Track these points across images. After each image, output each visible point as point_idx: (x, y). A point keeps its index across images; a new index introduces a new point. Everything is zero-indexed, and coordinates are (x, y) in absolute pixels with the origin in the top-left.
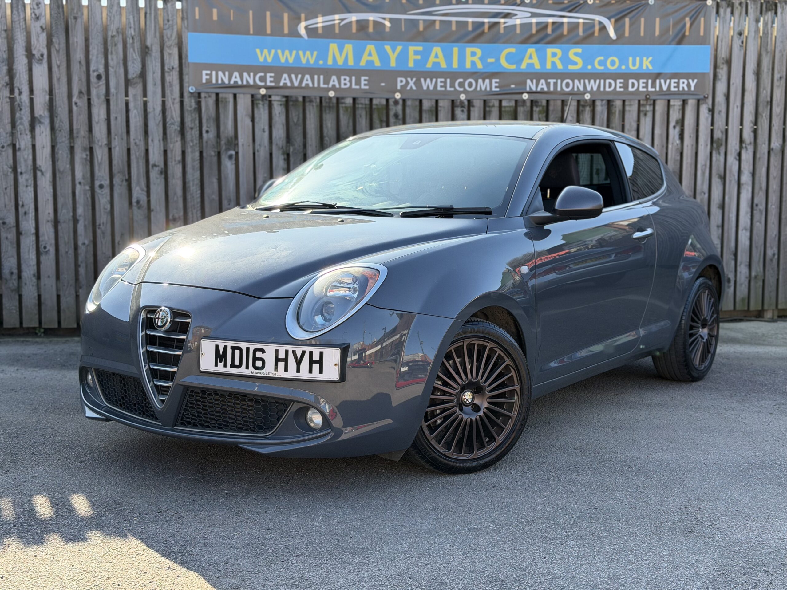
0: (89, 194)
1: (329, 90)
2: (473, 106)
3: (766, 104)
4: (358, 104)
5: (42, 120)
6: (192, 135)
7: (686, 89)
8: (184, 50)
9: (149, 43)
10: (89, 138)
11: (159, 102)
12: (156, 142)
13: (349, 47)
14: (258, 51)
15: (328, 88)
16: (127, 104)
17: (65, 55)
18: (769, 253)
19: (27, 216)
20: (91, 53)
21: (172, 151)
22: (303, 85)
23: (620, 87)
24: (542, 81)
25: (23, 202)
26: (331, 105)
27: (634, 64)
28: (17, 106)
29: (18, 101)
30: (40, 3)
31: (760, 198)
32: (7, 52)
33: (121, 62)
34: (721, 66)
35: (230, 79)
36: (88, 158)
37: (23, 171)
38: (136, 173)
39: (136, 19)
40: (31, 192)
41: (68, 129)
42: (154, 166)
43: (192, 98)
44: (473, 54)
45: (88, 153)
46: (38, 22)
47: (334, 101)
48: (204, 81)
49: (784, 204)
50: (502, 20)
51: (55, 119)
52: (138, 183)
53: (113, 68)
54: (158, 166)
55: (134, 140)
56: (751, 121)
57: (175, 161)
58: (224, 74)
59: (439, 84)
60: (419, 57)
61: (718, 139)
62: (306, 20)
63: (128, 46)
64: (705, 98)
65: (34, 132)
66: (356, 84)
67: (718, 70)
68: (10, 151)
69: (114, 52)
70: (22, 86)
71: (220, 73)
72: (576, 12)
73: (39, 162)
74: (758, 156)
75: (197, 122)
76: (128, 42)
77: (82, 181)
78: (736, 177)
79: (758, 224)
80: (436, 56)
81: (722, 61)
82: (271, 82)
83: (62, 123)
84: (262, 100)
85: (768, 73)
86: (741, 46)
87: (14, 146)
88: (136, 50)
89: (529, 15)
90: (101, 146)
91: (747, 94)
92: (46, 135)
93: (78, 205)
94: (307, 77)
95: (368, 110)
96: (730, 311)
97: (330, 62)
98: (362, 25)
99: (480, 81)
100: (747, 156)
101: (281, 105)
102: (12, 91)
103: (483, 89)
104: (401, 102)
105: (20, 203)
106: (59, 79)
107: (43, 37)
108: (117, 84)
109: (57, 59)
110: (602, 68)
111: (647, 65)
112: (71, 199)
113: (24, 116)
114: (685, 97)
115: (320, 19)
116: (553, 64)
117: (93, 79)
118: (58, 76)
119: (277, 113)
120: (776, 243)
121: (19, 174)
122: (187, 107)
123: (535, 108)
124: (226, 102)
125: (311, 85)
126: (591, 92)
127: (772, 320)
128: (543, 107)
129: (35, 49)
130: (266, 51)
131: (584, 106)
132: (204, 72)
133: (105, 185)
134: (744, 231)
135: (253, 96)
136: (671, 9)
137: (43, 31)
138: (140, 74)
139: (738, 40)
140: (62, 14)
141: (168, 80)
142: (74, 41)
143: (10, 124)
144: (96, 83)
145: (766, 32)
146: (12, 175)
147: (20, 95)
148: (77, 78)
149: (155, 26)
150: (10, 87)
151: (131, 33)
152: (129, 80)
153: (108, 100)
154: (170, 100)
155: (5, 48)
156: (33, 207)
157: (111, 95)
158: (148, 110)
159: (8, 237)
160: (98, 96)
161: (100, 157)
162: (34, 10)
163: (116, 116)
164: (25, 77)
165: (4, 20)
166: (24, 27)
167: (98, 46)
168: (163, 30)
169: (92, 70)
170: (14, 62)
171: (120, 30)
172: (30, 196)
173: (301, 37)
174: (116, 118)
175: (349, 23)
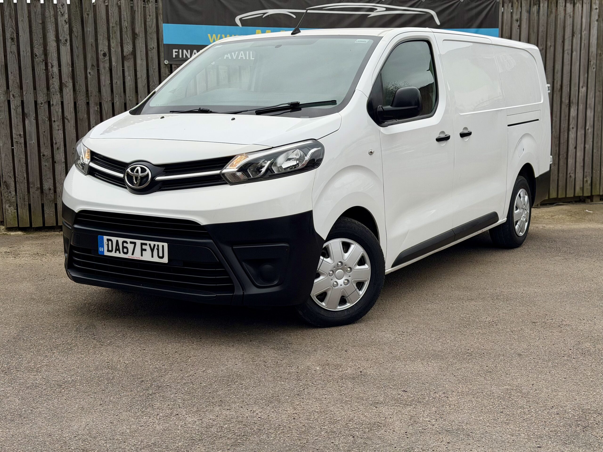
5: (67, 85)
8: (160, 36)
9: (137, 31)
10: (99, 97)
11: (145, 71)
14: (209, 35)
16: (123, 72)
17: (82, 40)
19: (59, 150)
20: (99, 38)
22: (239, 58)
25: (56, 141)
28: (50, 75)
29: (51, 72)
30: (64, 5)
32: (42, 38)
33: (119, 45)
36: (99, 109)
37: (55, 120)
39: (128, 15)
40: (61, 134)
41: (85, 91)
43: (167, 68)
45: (99, 107)
46: (63, 17)
48: (174, 56)
50: (368, 13)
51: (76, 83)
53: (113, 48)
55: (129, 97)
58: (188, 52)
62: (240, 14)
63: (123, 33)
65: (62, 93)
68: (47, 106)
69: (114, 38)
70: (54, 62)
71: (185, 51)
72: (414, 7)
73: (66, 114)
76: (123, 31)
83: (81, 86)
86: (517, 28)
87: (49, 102)
88: (129, 36)
89: (385, 9)
90: (107, 102)
92: (70, 95)
102: (46, 65)
105: (54, 142)
106: (78, 56)
107: (67, 27)
108: (117, 59)
109: (77, 43)
113: (55, 83)
115: (250, 14)
117: (101, 57)
118: (78, 53)
121: (53, 122)
122: (163, 75)
125: (244, 58)
129: (61, 36)
130: (214, 36)
132: (174, 50)
136: (474, 4)
137: (66, 24)
138: (132, 52)
139: (516, 25)
140: (79, 12)
141: (150, 57)
142: (87, 30)
143: (46, 88)
144: (103, 59)
145: (533, 19)
146: (48, 122)
147: (52, 68)
148: (90, 55)
149: (141, 20)
150: (45, 62)
151: (126, 24)
152: (125, 57)
153: (111, 70)
154: (152, 70)
155: (41, 36)
156: (63, 144)
157: (113, 67)
158: (138, 77)
159: (46, 164)
160: (104, 68)
161: (106, 109)
162: (60, 9)
163: (116, 81)
164: (55, 55)
165: (40, 17)
166: (53, 21)
167: (103, 34)
168: (146, 22)
169: (99, 50)
170: (47, 45)
171: (118, 23)
172: (61, 136)
173: (238, 26)
174: (117, 82)
175: (268, 15)
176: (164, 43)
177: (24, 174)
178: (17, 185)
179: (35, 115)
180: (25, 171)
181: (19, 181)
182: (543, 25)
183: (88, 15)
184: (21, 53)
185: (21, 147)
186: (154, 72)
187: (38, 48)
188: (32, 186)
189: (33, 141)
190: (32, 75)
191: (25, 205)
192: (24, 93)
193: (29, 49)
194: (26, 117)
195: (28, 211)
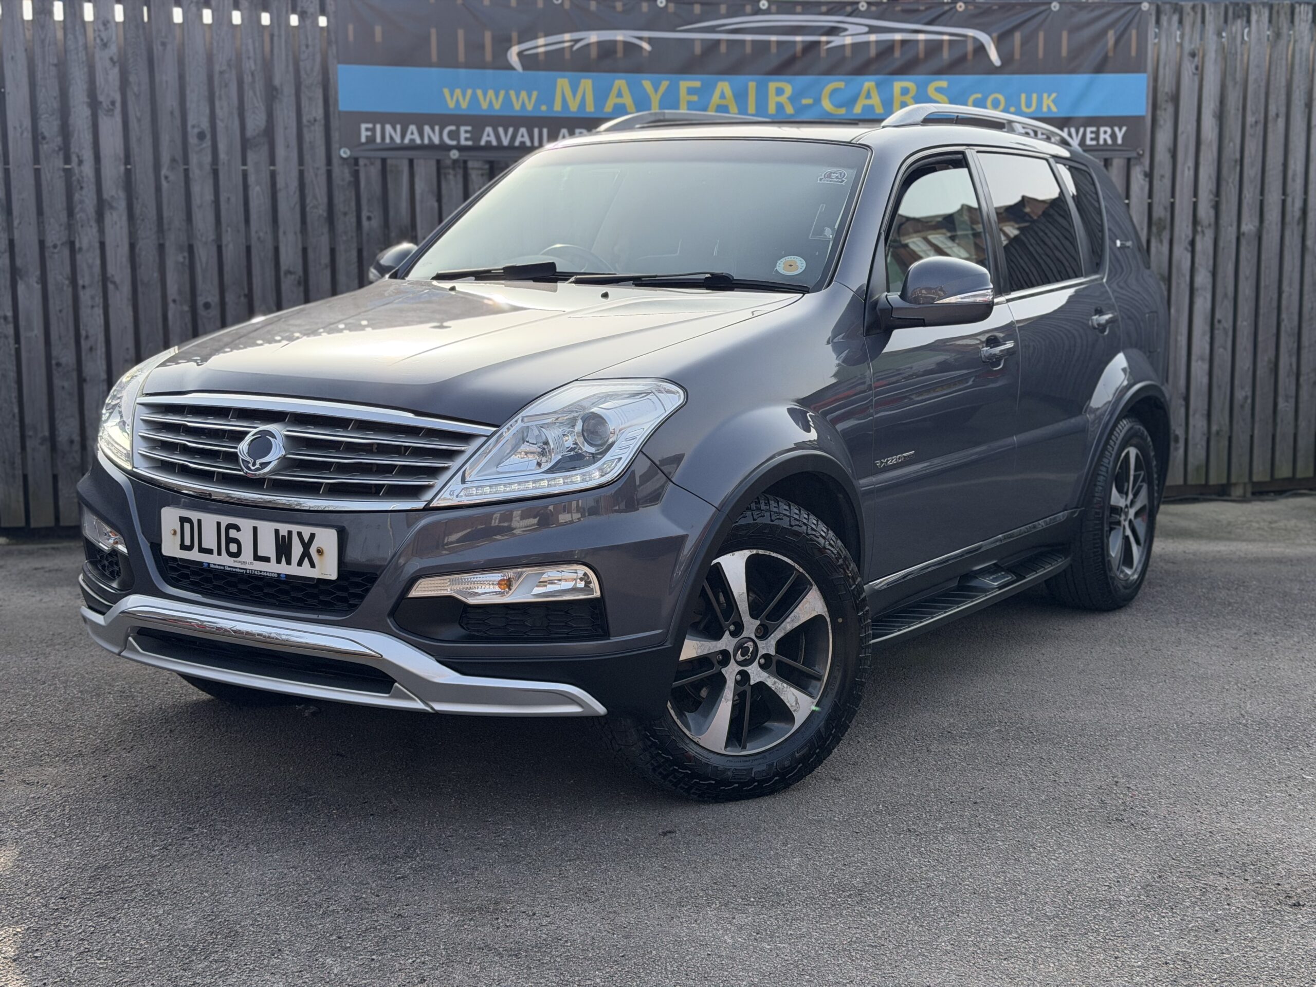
0: (188, 318)
3: (1233, 163)
5: (114, 204)
6: (346, 223)
7: (1109, 141)
8: (331, 93)
9: (277, 82)
10: (187, 230)
11: (295, 174)
12: (291, 236)
13: (587, 84)
14: (446, 92)
16: (245, 175)
17: (149, 102)
18: (1240, 395)
19: (94, 352)
20: (188, 98)
21: (315, 249)
22: (517, 144)
25: (86, 331)
27: (1029, 105)
28: (75, 182)
29: (77, 176)
30: (108, 22)
31: (1224, 313)
32: (58, 99)
33: (236, 112)
34: (1164, 106)
35: (403, 136)
36: (187, 260)
37: (86, 284)
38: (260, 284)
39: (257, 45)
40: (99, 315)
41: (155, 218)
42: (289, 272)
43: (346, 166)
44: (780, 92)
45: (186, 254)
46: (107, 51)
48: (363, 140)
49: (1261, 318)
50: (824, 39)
51: (135, 201)
52: (264, 299)
53: (222, 121)
54: (294, 273)
55: (256, 232)
56: (1211, 191)
57: (320, 264)
58: (395, 129)
60: (695, 98)
61: (1160, 219)
62: (520, 42)
63: (246, 87)
64: (1140, 156)
65: (103, 223)
67: (1158, 112)
68: (66, 252)
69: (223, 97)
70: (84, 150)
71: (388, 128)
72: (938, 25)
73: (111, 270)
74: (1221, 244)
75: (353, 204)
76: (246, 81)
77: (178, 298)
78: (1188, 278)
79: (1221, 350)
80: (723, 96)
81: (1166, 98)
82: (466, 139)
83: (146, 207)
84: (454, 168)
85: (1236, 114)
86: (1194, 74)
87: (72, 244)
88: (258, 94)
89: (866, 29)
90: (206, 243)
91: (1203, 148)
92: (121, 228)
93: (171, 336)
94: (523, 130)
96: (1179, 487)
97: (558, 107)
98: (607, 50)
100: (1204, 244)
101: (482, 175)
102: (67, 160)
105: (83, 333)
106: (139, 140)
107: (115, 73)
108: (230, 146)
109: (137, 108)
111: (1049, 105)
112: (160, 325)
113: (87, 199)
114: (1107, 155)
115: (541, 41)
116: (904, 105)
117: (193, 140)
118: (139, 134)
120: (1249, 380)
121: (80, 288)
122: (337, 180)
124: (398, 172)
125: (528, 144)
127: (1243, 500)
129: (101, 93)
130: (458, 92)
132: (363, 126)
133: (213, 304)
134: (1200, 363)
135: (438, 162)
136: (1084, 17)
137: (114, 66)
138: (265, 130)
139: (1188, 68)
140: (143, 38)
141: (308, 140)
142: (161, 79)
143: (66, 211)
144: (197, 146)
145: (1233, 51)
146: (70, 290)
147: (79, 165)
148: (167, 137)
149: (287, 55)
150: (64, 153)
151: (249, 65)
152: (248, 140)
153: (215, 171)
154: (311, 170)
155: (55, 92)
156: (103, 339)
157: (220, 164)
158: (278, 186)
159: (65, 384)
160: (201, 166)
161: (204, 260)
162: (102, 33)
163: (228, 195)
164: (87, 137)
165: (53, 49)
166: (84, 59)
167: (199, 88)
168: (299, 61)
169: (190, 124)
170: (70, 113)
171: (234, 62)
172: (98, 321)
173: (512, 69)
174: (229, 198)
175: (586, 45)
176: (340, 109)
179: (39, 272)
180: (15, 400)
182: (1258, 66)
183: (164, 44)
184: (9, 132)
185: (7, 345)
187: (48, 121)
188: (30, 434)
189: (36, 332)
190: (34, 184)
191: (14, 476)
192: (16, 223)
193: (27, 123)
194: (18, 278)
195: (21, 489)
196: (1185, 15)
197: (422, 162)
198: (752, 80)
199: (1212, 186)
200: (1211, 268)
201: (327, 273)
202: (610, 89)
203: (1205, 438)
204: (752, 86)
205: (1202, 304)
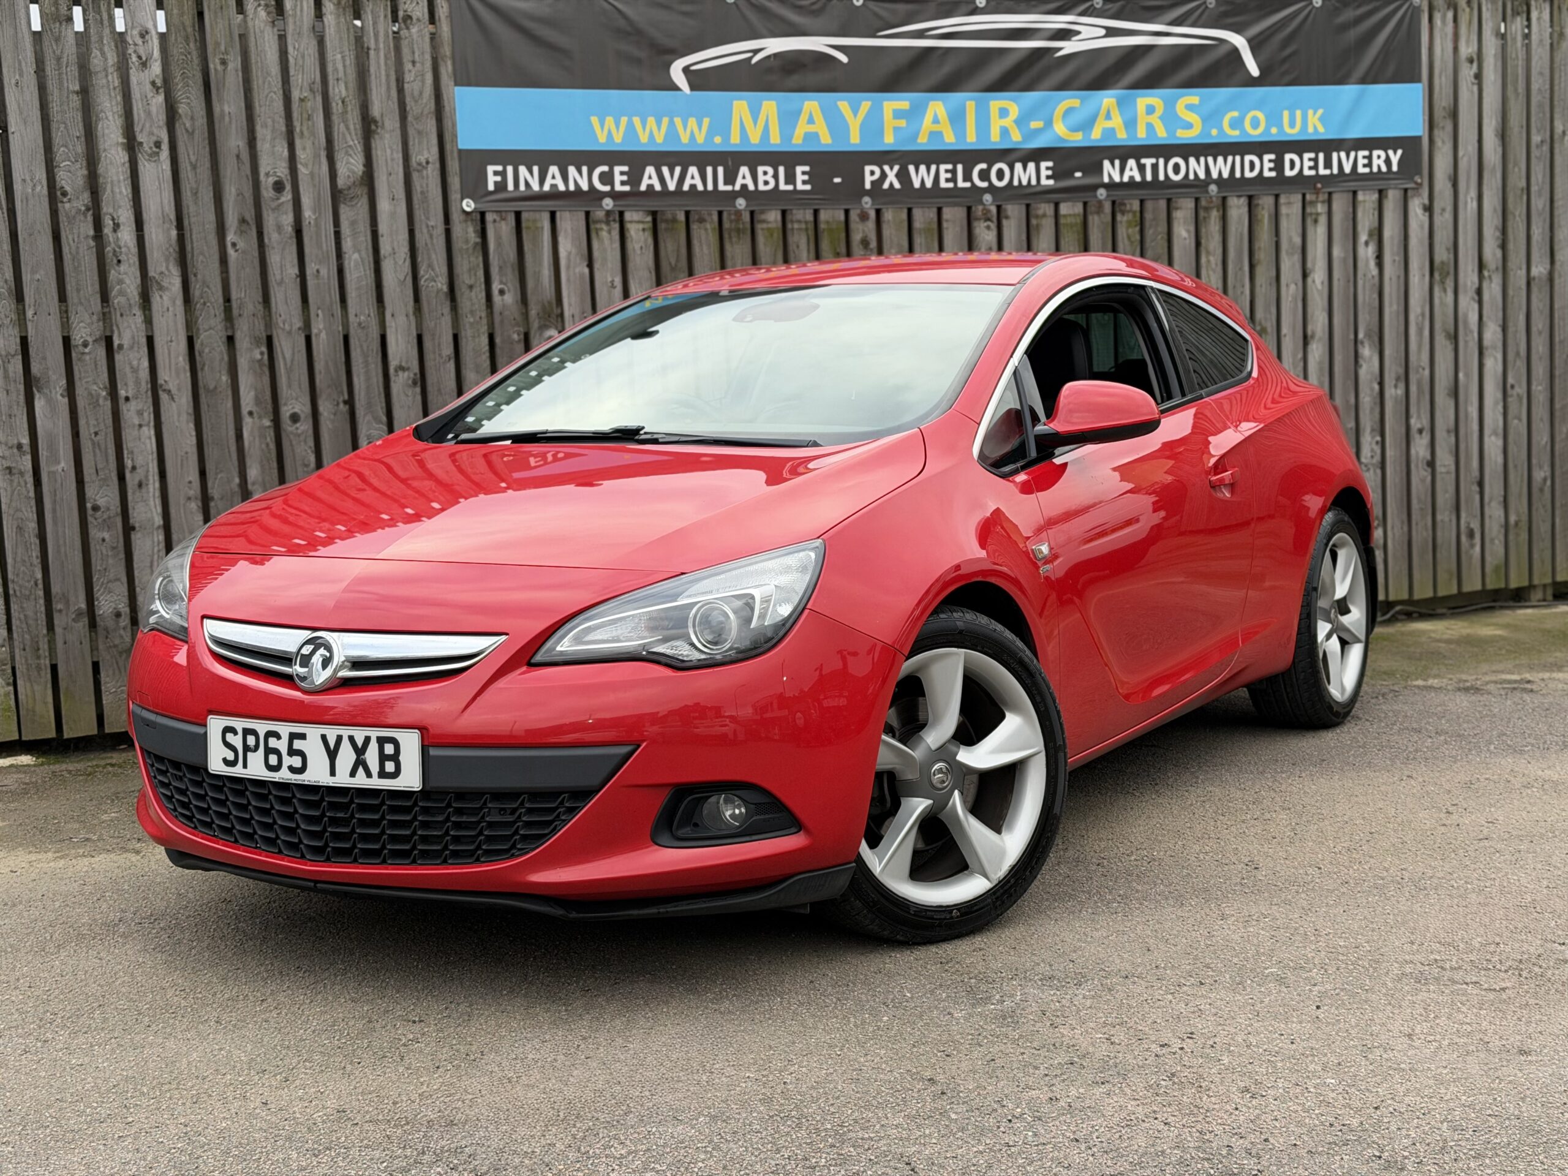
0: (270, 436)
1: (734, 195)
2: (1007, 217)
3: (1519, 192)
4: (792, 222)
5: (164, 284)
6: (472, 300)
7: (1384, 169)
8: (447, 123)
9: (376, 111)
10: (264, 318)
11: (404, 235)
12: (402, 320)
13: (770, 104)
14: (594, 120)
15: (733, 191)
16: (338, 238)
17: (207, 142)
18: (1537, 477)
19: (144, 490)
20: (259, 136)
21: (433, 335)
22: (686, 188)
23: (1271, 170)
24: (1131, 163)
25: (133, 460)
26: (741, 226)
27: (1292, 125)
28: (111, 255)
29: (113, 245)
30: (147, 32)
31: (1517, 376)
32: (83, 139)
33: (323, 154)
34: (1441, 125)
35: (542, 181)
36: (266, 357)
37: (130, 395)
38: (363, 386)
39: (348, 63)
40: (150, 438)
41: (221, 300)
42: (401, 368)
43: (469, 223)
44: (1004, 112)
45: (264, 349)
46: (146, 72)
47: (746, 217)
48: (491, 187)
49: (1557, 381)
50: (1054, 44)
51: (192, 278)
52: (369, 405)
53: (306, 165)
54: (408, 369)
55: (356, 315)
56: (1497, 228)
57: (440, 355)
58: (531, 172)
59: (943, 176)
60: (903, 123)
61: (1443, 263)
62: (685, 54)
63: (335, 118)
64: (1418, 186)
65: (150, 310)
66: (787, 183)
67: (1436, 132)
68: (102, 352)
69: (306, 133)
70: (120, 211)
71: (523, 170)
73: (163, 375)
74: (1511, 292)
75: (481, 273)
76: (334, 110)
77: (254, 409)
78: (1476, 335)
79: (1516, 421)
80: (936, 120)
81: (1443, 114)
82: (623, 183)
83: (208, 287)
84: (608, 223)
85: (1520, 133)
86: (1473, 84)
87: (109, 341)
88: (352, 127)
89: (1103, 32)
90: (290, 333)
91: (1486, 175)
92: (175, 316)
93: (248, 462)
94: (693, 170)
95: (811, 233)
97: (735, 138)
98: (792, 63)
99: (1018, 166)
100: (1492, 292)
101: (644, 230)
102: (98, 224)
103: (1025, 182)
104: (872, 214)
105: (129, 463)
106: (195, 194)
107: (158, 103)
108: (318, 200)
109: (191, 153)
110: (1237, 133)
111: (1315, 126)
112: (233, 449)
113: (126, 277)
114: (1381, 184)
115: (712, 52)
116: (1150, 127)
117: (267, 193)
118: (194, 186)
119: (637, 247)
120: (1546, 459)
121: (122, 401)
122: (458, 244)
123: (1119, 217)
124: (537, 228)
125: (700, 188)
126: (1220, 182)
127: (1544, 603)
128: (1134, 213)
129: (141, 131)
130: (610, 121)
131: (1207, 209)
132: (491, 169)
133: (302, 416)
134: (1493, 438)
135: (587, 214)
136: (1349, 14)
137: (157, 93)
138: (362, 178)
139: (1467, 72)
140: (195, 54)
141: (419, 189)
142: (222, 111)
143: (98, 296)
144: (273, 200)
145: (1514, 56)
146: (109, 403)
147: (115, 231)
148: (233, 190)
149: (388, 76)
150: (94, 215)
151: (339, 90)
152: (340, 192)
153: (299, 232)
154: (425, 231)
155: (78, 130)
156: (156, 470)
157: (305, 224)
158: (382, 252)
159: (106, 538)
160: (279, 228)
161: (288, 356)
162: (136, 47)
163: (317, 267)
164: (124, 191)
165: (74, 71)
166: (116, 84)
167: (273, 121)
168: (403, 83)
169: (262, 171)
170: (99, 159)
171: (318, 86)
172: (149, 446)
173: (677, 89)
174: (318, 271)
175: (769, 57)
176: (460, 147)
177: (33, 572)
178: (14, 607)
179: (64, 381)
180: (37, 562)
181: (18, 593)
182: (1541, 74)
183: (224, 62)
184: (18, 187)
185: (23, 484)
186: (431, 236)
187: (70, 171)
188: (60, 606)
189: (63, 464)
190: (52, 257)
191: (39, 668)
192: (30, 313)
193: (41, 175)
194: (34, 389)
195: (49, 685)
196: (1460, 12)
197: (567, 215)
198: (971, 99)
199: (1498, 221)
200: (1501, 322)
201: (451, 365)
202: (799, 112)
203: (1503, 531)
204: (971, 106)
205: (1493, 364)
